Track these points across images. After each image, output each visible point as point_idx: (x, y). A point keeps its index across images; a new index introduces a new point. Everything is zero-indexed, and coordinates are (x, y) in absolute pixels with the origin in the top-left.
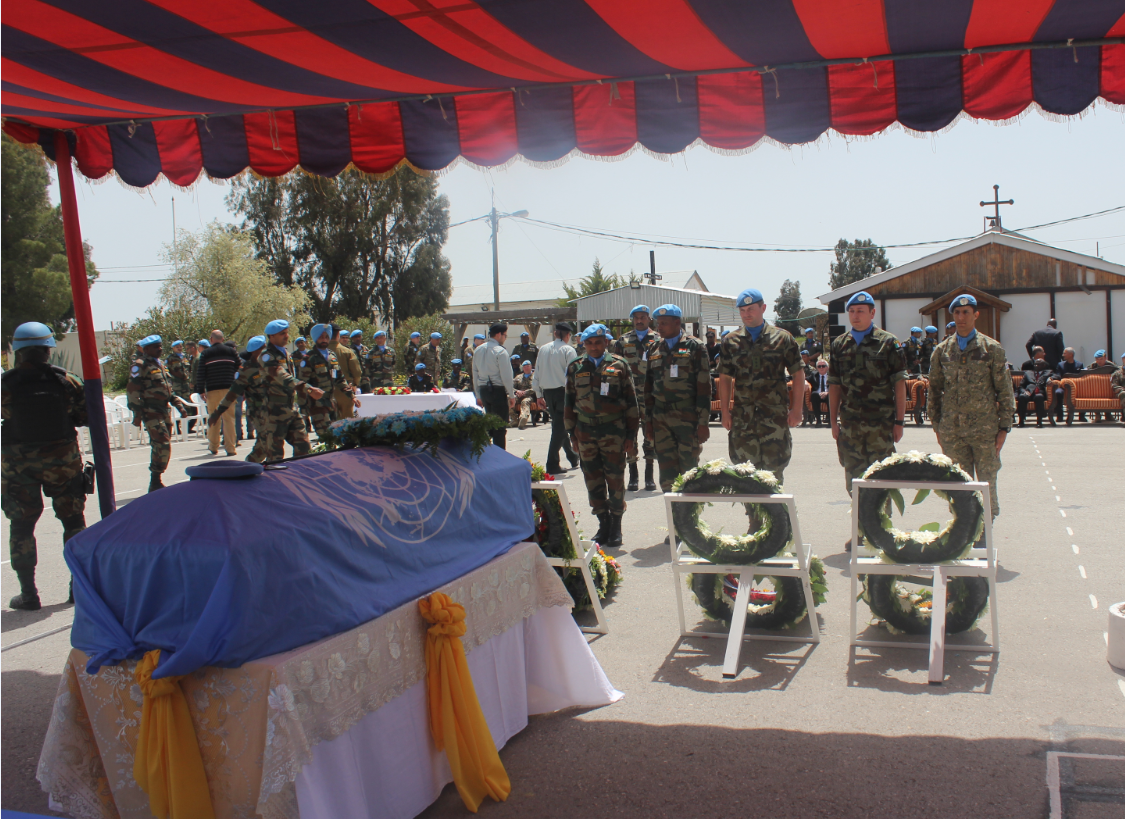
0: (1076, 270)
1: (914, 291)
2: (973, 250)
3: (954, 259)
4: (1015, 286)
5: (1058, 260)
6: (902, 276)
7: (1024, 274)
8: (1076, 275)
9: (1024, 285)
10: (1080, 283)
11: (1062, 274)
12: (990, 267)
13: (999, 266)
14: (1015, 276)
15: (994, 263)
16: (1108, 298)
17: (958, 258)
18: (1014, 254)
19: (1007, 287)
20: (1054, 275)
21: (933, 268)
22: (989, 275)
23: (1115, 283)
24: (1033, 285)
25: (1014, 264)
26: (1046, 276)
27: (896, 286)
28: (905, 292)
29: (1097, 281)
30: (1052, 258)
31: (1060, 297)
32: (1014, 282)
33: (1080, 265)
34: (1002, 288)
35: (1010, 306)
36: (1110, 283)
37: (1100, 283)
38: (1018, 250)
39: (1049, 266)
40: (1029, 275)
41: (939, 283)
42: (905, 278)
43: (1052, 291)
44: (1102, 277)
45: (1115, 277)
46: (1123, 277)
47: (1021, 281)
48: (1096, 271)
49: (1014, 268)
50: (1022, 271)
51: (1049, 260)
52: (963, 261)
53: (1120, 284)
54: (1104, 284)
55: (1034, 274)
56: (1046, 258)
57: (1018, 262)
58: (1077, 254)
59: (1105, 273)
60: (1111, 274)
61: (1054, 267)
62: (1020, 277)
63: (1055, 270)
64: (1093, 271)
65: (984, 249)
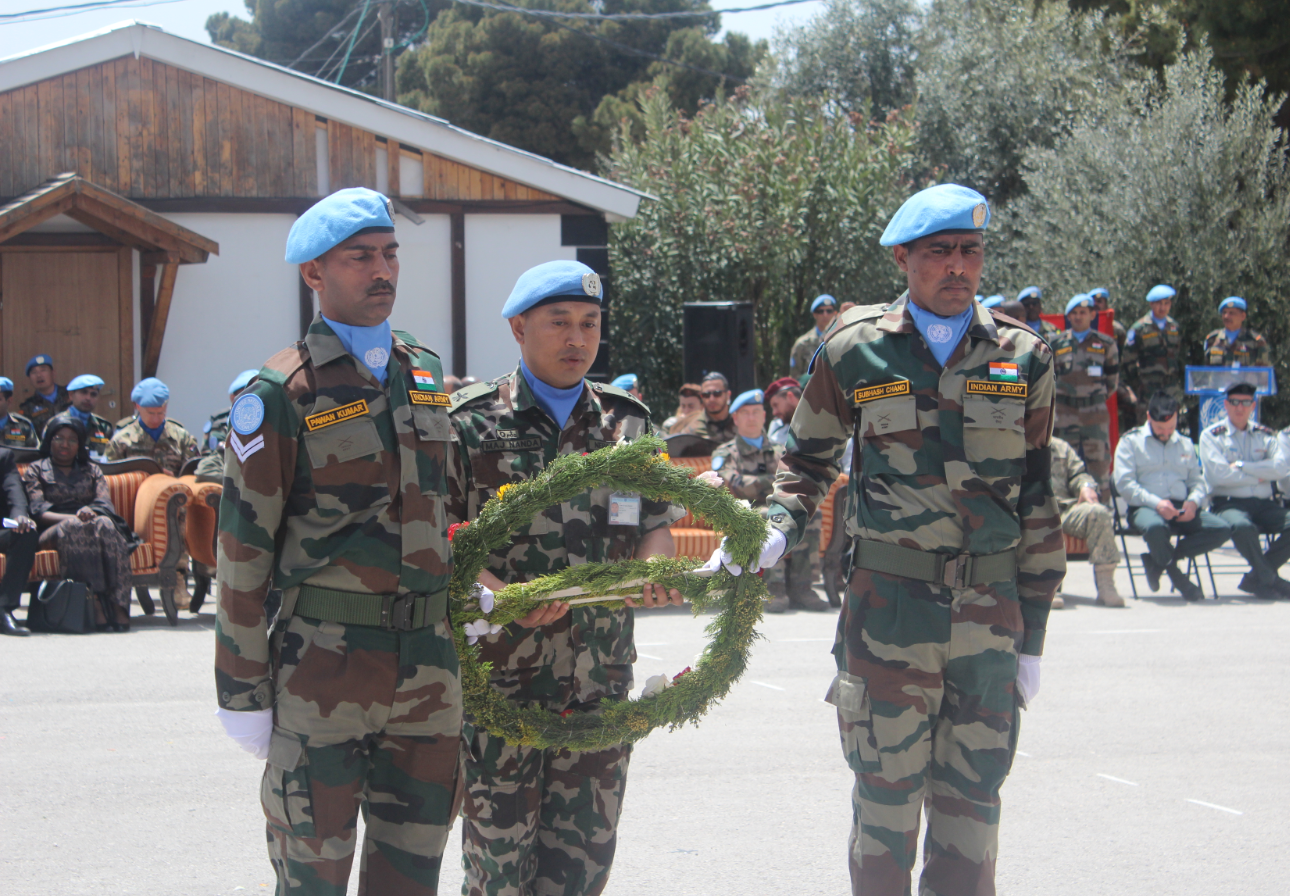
0: (371, 151)
2: (76, 72)
3: (18, 97)
4: (199, 190)
5: (322, 119)
7: (226, 154)
8: (372, 167)
9: (227, 187)
11: (333, 161)
12: (127, 127)
13: (153, 128)
14: (200, 161)
15: (137, 115)
16: (458, 235)
17: (29, 94)
18: (198, 93)
19: (175, 190)
20: (312, 161)
22: (123, 151)
23: (476, 194)
24: (252, 189)
25: (198, 124)
26: (290, 164)
29: (428, 188)
30: (307, 113)
32: (198, 177)
33: (382, 139)
34: (162, 193)
35: (215, 247)
36: (463, 195)
37: (437, 194)
38: (209, 82)
39: (298, 137)
40: (241, 161)
44: (441, 176)
45: (477, 176)
46: (495, 180)
47: (217, 176)
48: (425, 156)
49: (197, 136)
50: (221, 147)
51: (299, 118)
52: (42, 104)
53: (488, 197)
54: (446, 197)
55: (253, 159)
56: (289, 114)
57: (210, 117)
58: (379, 105)
59: (449, 164)
60: (467, 170)
61: (311, 141)
62: (213, 162)
63: (314, 148)
64: (418, 157)
65: (109, 72)
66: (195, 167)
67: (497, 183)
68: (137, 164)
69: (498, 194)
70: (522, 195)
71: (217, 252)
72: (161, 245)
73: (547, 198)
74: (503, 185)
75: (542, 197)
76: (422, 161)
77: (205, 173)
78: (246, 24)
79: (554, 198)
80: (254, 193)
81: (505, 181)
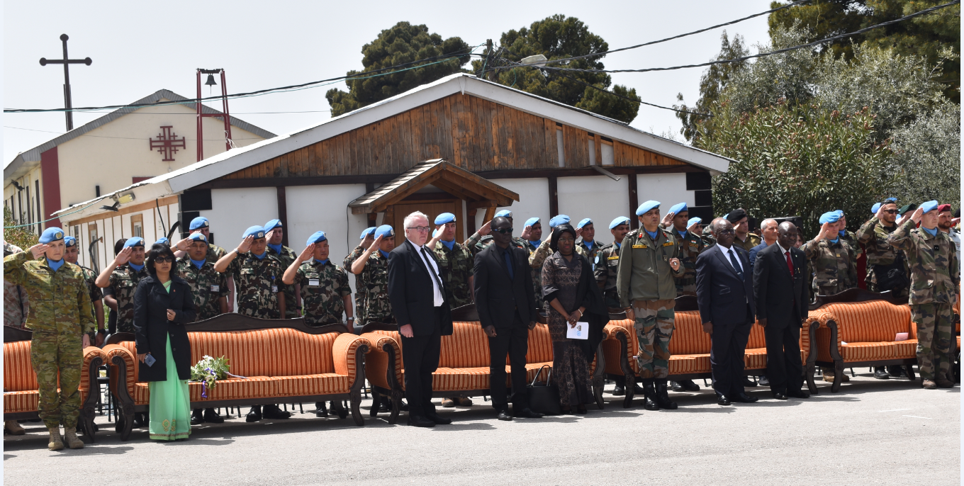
0: (586, 141)
1: (335, 172)
2: (430, 103)
4: (497, 166)
5: (559, 124)
6: (314, 145)
7: (510, 146)
8: (587, 150)
9: (511, 164)
10: (592, 162)
11: (566, 147)
12: (457, 134)
13: (472, 133)
14: (497, 150)
15: (462, 126)
16: (633, 187)
18: (494, 112)
19: (484, 167)
20: (555, 148)
21: (366, 132)
22: (456, 146)
23: (642, 163)
24: (524, 164)
25: (495, 130)
26: (544, 150)
27: (305, 164)
28: (320, 174)
29: (616, 159)
30: (552, 121)
31: (565, 185)
32: (496, 159)
33: (591, 134)
35: (516, 197)
36: (635, 164)
37: (621, 164)
39: (548, 134)
40: (518, 148)
41: (377, 158)
42: (319, 149)
43: (552, 176)
44: (623, 153)
45: (642, 153)
46: (652, 154)
47: (506, 158)
48: (615, 143)
49: (494, 137)
50: (508, 142)
51: (548, 124)
52: (413, 122)
53: (648, 164)
54: (626, 165)
55: (524, 148)
56: (542, 121)
57: (501, 126)
58: (591, 115)
59: (627, 147)
60: (637, 150)
61: (554, 136)
62: (503, 150)
63: (556, 141)
64: (611, 143)
65: (447, 103)
66: (494, 155)
67: (653, 156)
68: (464, 153)
69: (654, 163)
70: (666, 162)
71: (518, 200)
72: (487, 197)
73: (680, 163)
74: (656, 158)
75: (676, 163)
76: (613, 146)
77: (499, 157)
78: (347, 94)
79: (683, 164)
80: (526, 167)
81: (657, 155)
